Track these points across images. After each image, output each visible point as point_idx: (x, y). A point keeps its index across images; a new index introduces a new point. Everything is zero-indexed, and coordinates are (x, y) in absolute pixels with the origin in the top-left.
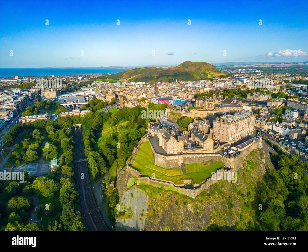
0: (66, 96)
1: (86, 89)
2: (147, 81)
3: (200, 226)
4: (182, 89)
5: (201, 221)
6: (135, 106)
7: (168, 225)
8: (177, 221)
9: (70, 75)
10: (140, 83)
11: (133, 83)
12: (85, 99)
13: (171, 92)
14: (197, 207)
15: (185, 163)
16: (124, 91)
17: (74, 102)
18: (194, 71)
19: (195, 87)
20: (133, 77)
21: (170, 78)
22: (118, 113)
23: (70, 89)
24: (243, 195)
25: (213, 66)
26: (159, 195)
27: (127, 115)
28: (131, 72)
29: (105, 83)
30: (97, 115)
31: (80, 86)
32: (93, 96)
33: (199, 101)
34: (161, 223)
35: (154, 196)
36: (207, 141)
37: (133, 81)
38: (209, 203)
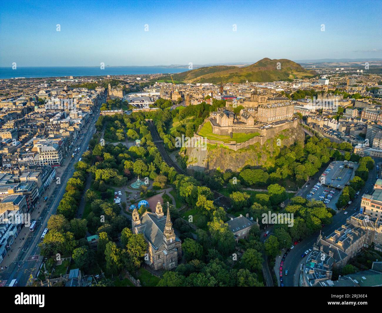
0: (132, 96)
1: (149, 91)
2: (215, 82)
3: (238, 166)
4: (251, 90)
5: (239, 163)
6: (200, 103)
7: (219, 166)
8: (225, 164)
9: (126, 76)
10: (207, 84)
11: (198, 84)
12: (151, 99)
13: (238, 92)
14: (237, 155)
15: (233, 133)
16: (190, 91)
17: (140, 102)
18: (272, 71)
19: (266, 88)
20: (199, 78)
21: (242, 78)
22: (185, 110)
23: (133, 89)
24: (270, 152)
25: (297, 64)
26: (214, 149)
27: (193, 110)
28: (196, 72)
29: (168, 84)
30: (166, 112)
31: (143, 87)
32: (158, 97)
33: (254, 96)
34: (215, 165)
35: (211, 150)
36: (249, 119)
37: (199, 83)
38: (245, 154)
